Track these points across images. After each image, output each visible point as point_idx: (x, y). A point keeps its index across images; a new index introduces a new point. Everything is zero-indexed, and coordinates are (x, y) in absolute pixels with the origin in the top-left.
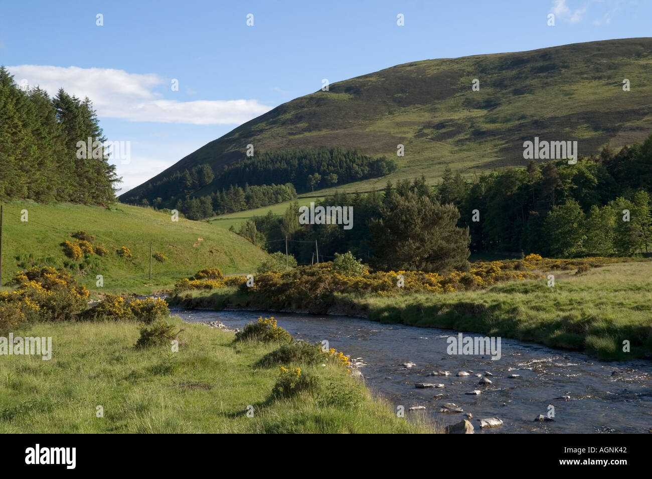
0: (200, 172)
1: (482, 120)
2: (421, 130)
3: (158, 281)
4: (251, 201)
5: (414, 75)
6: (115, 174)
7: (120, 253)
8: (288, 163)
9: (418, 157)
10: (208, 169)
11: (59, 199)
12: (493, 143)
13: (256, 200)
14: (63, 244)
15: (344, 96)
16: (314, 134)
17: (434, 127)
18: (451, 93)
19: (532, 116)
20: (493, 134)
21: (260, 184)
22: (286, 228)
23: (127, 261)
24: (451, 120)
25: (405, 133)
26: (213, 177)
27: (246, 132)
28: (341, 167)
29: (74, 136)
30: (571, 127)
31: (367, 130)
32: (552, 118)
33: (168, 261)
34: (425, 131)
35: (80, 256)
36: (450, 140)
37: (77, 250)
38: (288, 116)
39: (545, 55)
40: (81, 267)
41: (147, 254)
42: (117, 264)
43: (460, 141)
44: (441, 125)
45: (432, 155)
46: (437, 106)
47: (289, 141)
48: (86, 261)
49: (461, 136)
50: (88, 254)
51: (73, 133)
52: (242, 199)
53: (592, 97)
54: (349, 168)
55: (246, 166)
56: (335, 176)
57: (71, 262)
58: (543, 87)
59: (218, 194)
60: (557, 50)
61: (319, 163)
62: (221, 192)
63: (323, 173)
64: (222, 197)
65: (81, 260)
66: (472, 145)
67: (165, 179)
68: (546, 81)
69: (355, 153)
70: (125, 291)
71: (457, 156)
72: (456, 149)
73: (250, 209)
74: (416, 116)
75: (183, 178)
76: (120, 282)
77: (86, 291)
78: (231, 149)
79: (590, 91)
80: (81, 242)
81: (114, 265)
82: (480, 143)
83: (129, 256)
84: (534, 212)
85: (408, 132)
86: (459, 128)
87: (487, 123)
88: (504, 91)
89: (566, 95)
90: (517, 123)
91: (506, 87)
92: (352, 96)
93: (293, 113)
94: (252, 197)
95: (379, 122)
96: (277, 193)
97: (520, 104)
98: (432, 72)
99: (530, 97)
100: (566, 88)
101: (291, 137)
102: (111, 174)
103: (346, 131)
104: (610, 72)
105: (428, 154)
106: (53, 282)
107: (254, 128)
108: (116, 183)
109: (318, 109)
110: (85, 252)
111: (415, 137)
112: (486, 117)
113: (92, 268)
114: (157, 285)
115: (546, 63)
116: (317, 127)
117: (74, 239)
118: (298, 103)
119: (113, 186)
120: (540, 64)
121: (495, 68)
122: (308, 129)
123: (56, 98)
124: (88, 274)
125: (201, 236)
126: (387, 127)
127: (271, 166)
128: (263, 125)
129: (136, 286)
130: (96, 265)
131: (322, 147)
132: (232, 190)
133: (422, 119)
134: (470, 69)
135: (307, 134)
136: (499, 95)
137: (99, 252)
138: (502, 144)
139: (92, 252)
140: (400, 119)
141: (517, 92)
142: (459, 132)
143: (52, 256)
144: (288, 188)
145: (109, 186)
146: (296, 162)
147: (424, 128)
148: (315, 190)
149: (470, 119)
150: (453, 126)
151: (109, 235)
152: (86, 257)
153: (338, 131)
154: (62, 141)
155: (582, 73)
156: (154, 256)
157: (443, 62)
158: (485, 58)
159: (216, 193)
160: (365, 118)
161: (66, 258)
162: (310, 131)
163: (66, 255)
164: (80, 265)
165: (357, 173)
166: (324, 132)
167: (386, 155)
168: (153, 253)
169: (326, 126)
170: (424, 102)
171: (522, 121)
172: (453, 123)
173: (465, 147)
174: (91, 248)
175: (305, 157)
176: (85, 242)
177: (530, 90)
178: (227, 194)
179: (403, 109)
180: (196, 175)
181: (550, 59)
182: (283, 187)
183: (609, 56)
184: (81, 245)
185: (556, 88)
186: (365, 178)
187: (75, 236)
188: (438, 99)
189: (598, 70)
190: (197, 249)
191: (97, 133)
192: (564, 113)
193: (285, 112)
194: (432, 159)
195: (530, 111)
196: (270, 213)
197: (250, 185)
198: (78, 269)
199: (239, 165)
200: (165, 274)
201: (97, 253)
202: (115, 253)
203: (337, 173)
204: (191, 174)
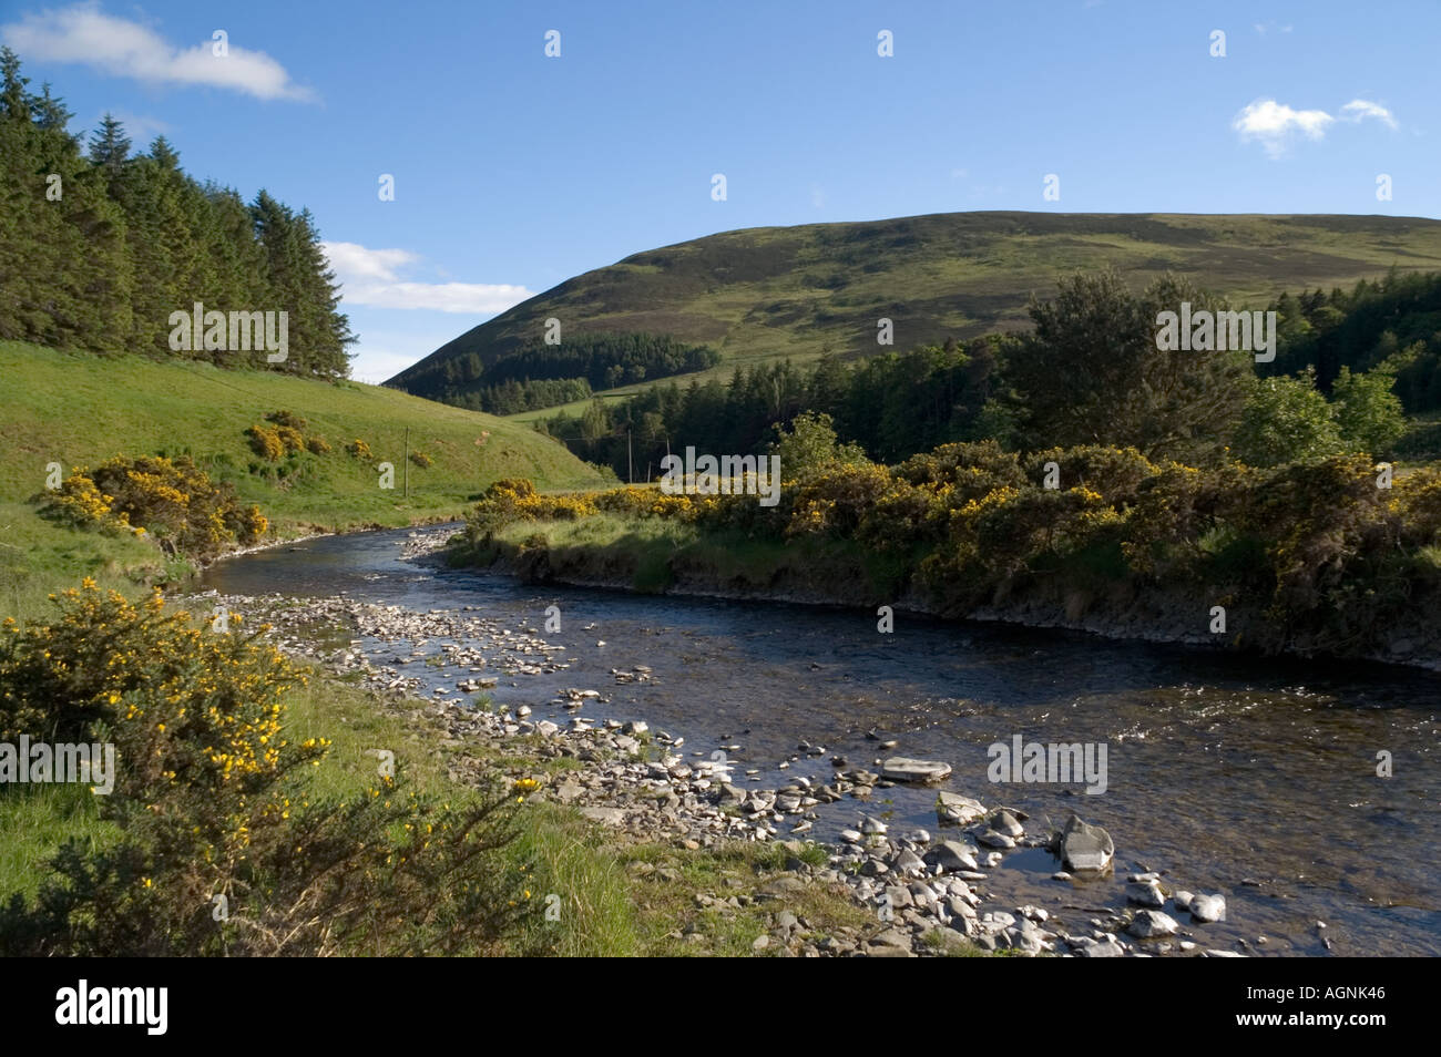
0: (465, 364)
1: (827, 301)
2: (750, 314)
3: (420, 500)
4: (532, 400)
5: (739, 246)
6: (348, 330)
7: (352, 451)
8: (580, 351)
9: (747, 347)
10: (476, 361)
11: (254, 363)
12: (843, 330)
13: (539, 398)
14: (250, 432)
15: (651, 269)
16: (612, 315)
17: (767, 310)
18: (787, 268)
19: (890, 299)
20: (842, 319)
21: (544, 379)
22: (589, 431)
23: (364, 464)
24: (789, 301)
25: (728, 316)
26: (481, 369)
27: (526, 313)
28: (650, 358)
29: (283, 266)
30: (939, 313)
31: (681, 312)
32: (915, 302)
33: (435, 467)
34: (756, 314)
35: (280, 453)
36: (787, 326)
37: (273, 441)
38: (579, 293)
39: (901, 225)
40: (281, 474)
41: (400, 454)
42: (345, 470)
43: (801, 327)
44: (776, 308)
45: (765, 345)
46: (771, 284)
47: (581, 324)
48: (290, 464)
49: (802, 322)
50: (294, 452)
51: (280, 260)
52: (521, 398)
53: (962, 278)
54: (660, 359)
55: (525, 355)
56: (642, 370)
57: (263, 463)
58: (901, 264)
59: (489, 389)
60: (916, 220)
61: (622, 352)
62: (493, 387)
63: (626, 365)
64: (494, 394)
65: (282, 461)
66: (817, 332)
67: (419, 372)
68: (903, 256)
69: (667, 340)
70: (357, 519)
71: (797, 346)
72: (797, 337)
73: (531, 410)
74: (744, 296)
75: (443, 371)
76: (348, 501)
77: (260, 520)
78: (505, 334)
79: (958, 270)
80: (282, 429)
81: (340, 471)
82: (827, 331)
83: (368, 457)
84: (960, 407)
85: (733, 316)
86: (799, 312)
87: (834, 306)
88: (853, 268)
89: (931, 274)
90: (872, 306)
91: (855, 262)
92: (661, 270)
93: (586, 289)
94: (534, 395)
95: (696, 302)
96: (566, 390)
97: (873, 284)
98: (761, 242)
99: (886, 275)
100: (930, 265)
101: (584, 320)
102: (342, 330)
103: (654, 313)
104: (980, 249)
105: (760, 343)
106: (152, 495)
107: (535, 308)
108: (348, 344)
109: (617, 285)
110: (289, 446)
111: (744, 321)
112: (832, 299)
113: (301, 476)
114: (418, 507)
115: (903, 236)
116: (616, 308)
117: (270, 424)
118: (592, 278)
119: (344, 350)
120: (895, 237)
121: (840, 239)
122: (604, 310)
123: (254, 204)
124: (294, 487)
125: (487, 429)
126: (707, 309)
127: (557, 355)
128: (545, 305)
129: (380, 508)
130: (309, 471)
131: (623, 333)
132: (508, 385)
133: (752, 300)
134: (809, 240)
135: (603, 316)
136: (847, 272)
137: (314, 448)
138: (854, 332)
139: (301, 447)
140: (724, 298)
141: (870, 269)
142: (799, 317)
143: (227, 452)
144: (581, 384)
145: (339, 350)
146: (591, 351)
147: (754, 310)
148: (617, 386)
149: (814, 301)
150: (791, 308)
151: (333, 419)
152: (291, 456)
153: (644, 313)
154: (261, 271)
155: (947, 249)
156: (411, 458)
157: (775, 230)
158: (828, 226)
159: (486, 388)
160: (677, 297)
161: (253, 457)
162: (607, 312)
163: (254, 450)
164: (279, 470)
165: (670, 365)
166: (626, 314)
167: (708, 343)
168: (409, 452)
169: (628, 306)
170: (752, 279)
171: (877, 305)
172: (791, 305)
173: (807, 335)
174: (299, 441)
175: (603, 344)
176: (288, 429)
177: (885, 267)
178: (501, 391)
179: (726, 287)
180: (459, 366)
181: (907, 230)
182: (574, 381)
183: (978, 230)
184: (281, 435)
185: (917, 265)
186: (681, 371)
187: (273, 418)
188: (773, 275)
189: (967, 247)
190: (482, 449)
191: (320, 264)
192: (928, 296)
193: (575, 288)
194: (766, 350)
195: (886, 293)
196: (562, 413)
197: (531, 379)
198: (276, 477)
199: (515, 354)
200: (432, 488)
201: (310, 450)
202: (342, 450)
203: (645, 365)
204: (453, 365)
